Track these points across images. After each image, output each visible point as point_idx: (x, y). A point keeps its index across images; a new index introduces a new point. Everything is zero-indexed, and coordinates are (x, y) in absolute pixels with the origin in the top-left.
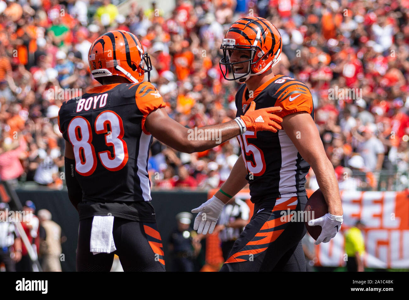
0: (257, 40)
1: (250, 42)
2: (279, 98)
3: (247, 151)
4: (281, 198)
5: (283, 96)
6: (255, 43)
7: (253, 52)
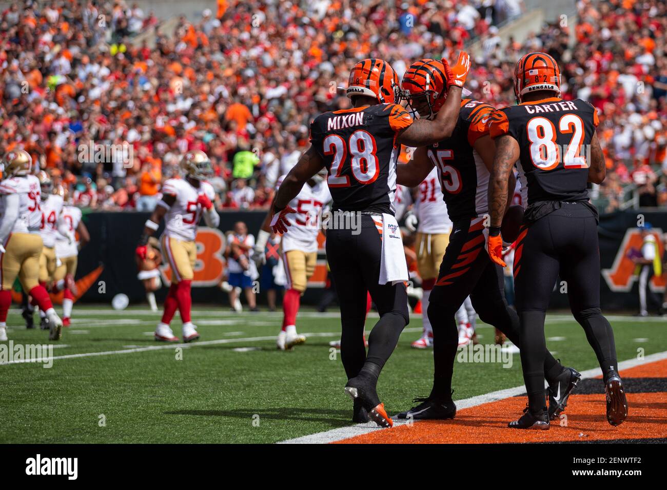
0: (428, 84)
1: (422, 88)
2: (473, 121)
3: (444, 171)
4: (477, 217)
5: (476, 119)
6: (427, 87)
7: (428, 97)
